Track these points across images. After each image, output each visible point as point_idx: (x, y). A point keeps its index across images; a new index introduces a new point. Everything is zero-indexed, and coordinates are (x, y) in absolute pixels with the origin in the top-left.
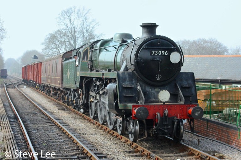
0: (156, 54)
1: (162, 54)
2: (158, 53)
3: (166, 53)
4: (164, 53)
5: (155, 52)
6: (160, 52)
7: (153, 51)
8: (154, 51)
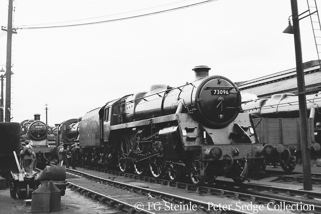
1: (223, 93)
2: (220, 92)
3: (227, 92)
4: (225, 92)
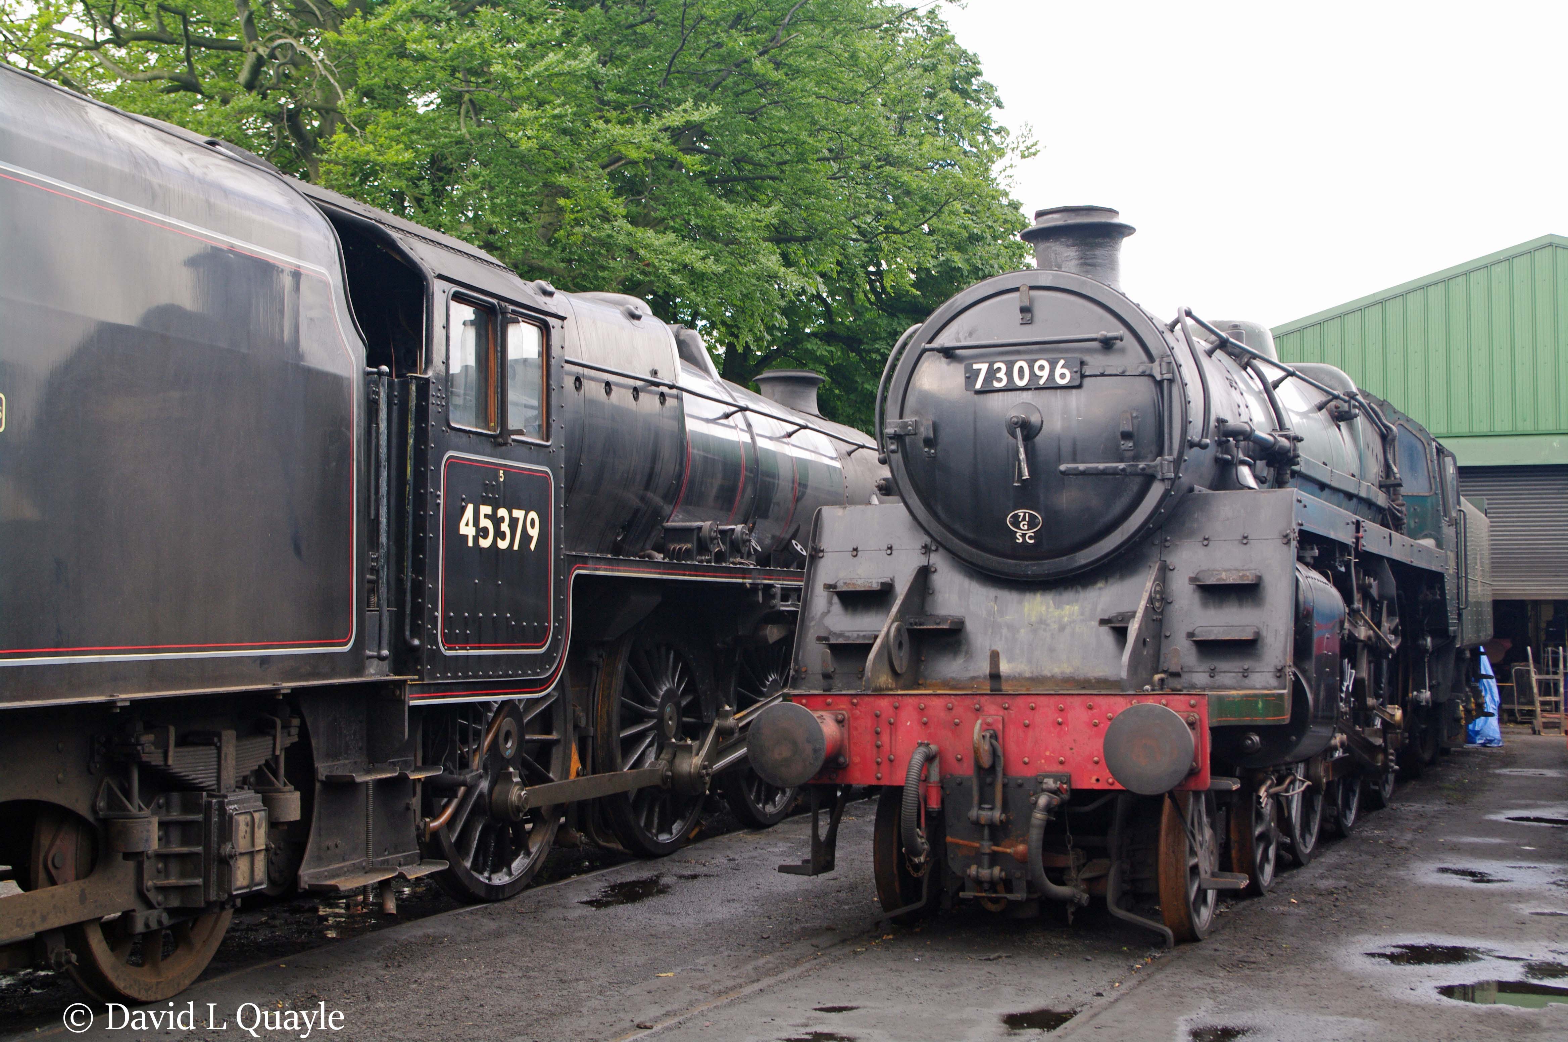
0: (1000, 380)
2: (1009, 374)
5: (992, 374)
6: (1021, 369)
7: (975, 366)
8: (984, 367)
